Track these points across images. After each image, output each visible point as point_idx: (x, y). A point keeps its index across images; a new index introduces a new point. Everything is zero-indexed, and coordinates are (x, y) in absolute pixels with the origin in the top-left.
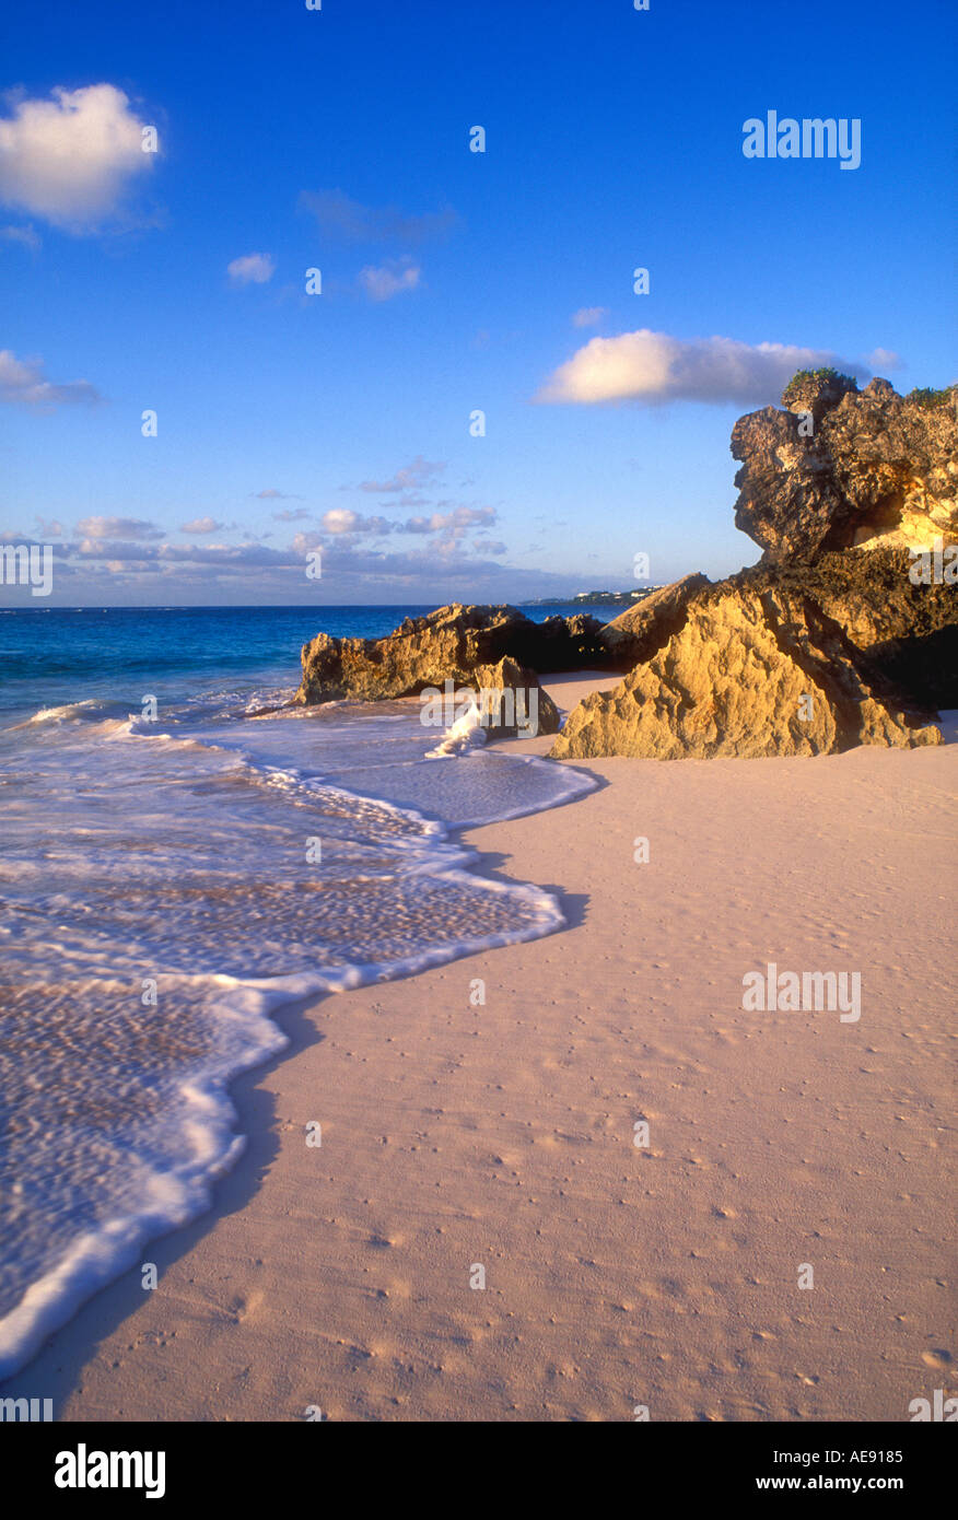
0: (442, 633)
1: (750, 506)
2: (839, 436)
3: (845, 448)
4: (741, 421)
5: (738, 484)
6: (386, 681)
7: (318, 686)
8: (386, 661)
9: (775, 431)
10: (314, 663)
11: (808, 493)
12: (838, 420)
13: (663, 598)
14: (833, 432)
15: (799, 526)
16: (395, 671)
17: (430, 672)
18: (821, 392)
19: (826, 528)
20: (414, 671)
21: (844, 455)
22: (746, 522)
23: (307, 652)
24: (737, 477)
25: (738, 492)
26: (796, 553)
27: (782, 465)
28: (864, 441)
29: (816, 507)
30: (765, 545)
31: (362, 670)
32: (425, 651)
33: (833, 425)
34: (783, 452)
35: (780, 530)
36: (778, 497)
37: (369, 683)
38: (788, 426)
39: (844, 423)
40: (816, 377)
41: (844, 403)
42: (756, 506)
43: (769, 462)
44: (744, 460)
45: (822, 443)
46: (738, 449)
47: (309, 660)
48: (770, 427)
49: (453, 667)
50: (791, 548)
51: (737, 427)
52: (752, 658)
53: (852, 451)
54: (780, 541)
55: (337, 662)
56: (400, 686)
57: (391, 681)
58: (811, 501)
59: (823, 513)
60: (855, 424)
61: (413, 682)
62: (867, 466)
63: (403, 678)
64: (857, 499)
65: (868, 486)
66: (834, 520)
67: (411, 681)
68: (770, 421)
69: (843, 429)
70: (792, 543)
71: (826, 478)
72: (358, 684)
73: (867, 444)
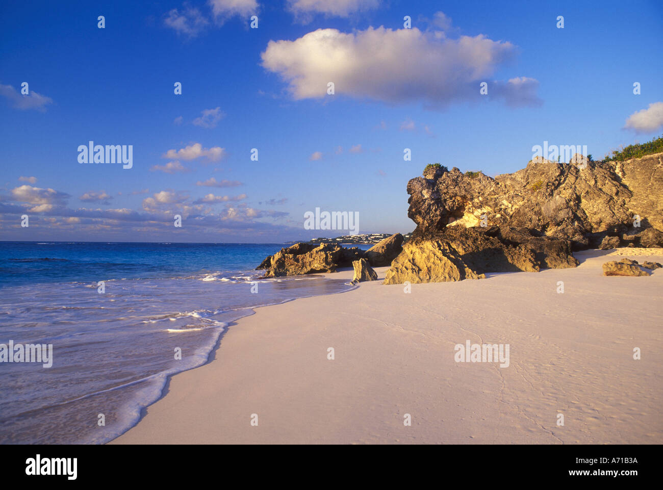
0: (319, 252)
1: (414, 210)
2: (443, 187)
3: (445, 191)
4: (410, 181)
5: (409, 202)
6: (300, 268)
7: (278, 270)
8: (301, 262)
9: (422, 185)
10: (276, 262)
11: (433, 206)
12: (442, 181)
13: (388, 242)
14: (441, 185)
15: (430, 217)
16: (304, 265)
17: (316, 266)
18: (436, 172)
19: (439, 218)
20: (310, 265)
21: (445, 193)
22: (412, 215)
23: (273, 259)
24: (409, 200)
25: (409, 205)
26: (429, 226)
27: (424, 197)
28: (451, 189)
29: (436, 210)
30: (418, 223)
31: (293, 265)
32: (314, 259)
33: (441, 183)
34: (424, 192)
35: (424, 218)
36: (423, 207)
37: (295, 269)
38: (426, 183)
39: (444, 182)
40: (434, 167)
41: (444, 176)
42: (416, 210)
43: (420, 195)
44: (411, 194)
45: (437, 189)
46: (409, 191)
47: (275, 261)
48: (420, 184)
49: (324, 264)
50: (427, 224)
51: (409, 183)
52: (436, 258)
53: (447, 192)
54: (423, 222)
55: (284, 262)
56: (305, 270)
57: (302, 269)
58: (434, 208)
59: (438, 213)
60: (448, 183)
61: (310, 269)
62: (452, 197)
63: (306, 268)
64: (449, 208)
65: (453, 204)
66: (442, 215)
67: (309, 269)
68: (420, 181)
69: (444, 184)
70: (428, 223)
71: (438, 200)
72: (291, 270)
73: (452, 190)
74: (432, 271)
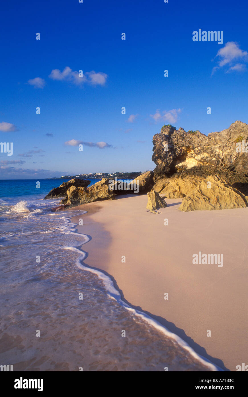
0: (103, 185)
1: (157, 155)
2: (175, 140)
3: (176, 143)
4: (155, 135)
5: (153, 150)
6: (90, 198)
7: (73, 199)
8: (90, 192)
9: (162, 138)
10: (72, 194)
11: (168, 152)
12: (174, 137)
14: (173, 139)
15: (166, 160)
16: (92, 195)
17: (101, 195)
18: (170, 130)
19: (172, 161)
20: (97, 195)
21: (176, 144)
22: (155, 159)
23: (69, 191)
24: (153, 148)
25: (153, 152)
26: (165, 166)
27: (163, 146)
28: (180, 141)
29: (170, 156)
30: (158, 164)
31: (84, 195)
32: (100, 190)
33: (173, 138)
34: (164, 143)
35: (163, 161)
36: (163, 153)
37: (86, 198)
38: (165, 137)
39: (175, 137)
40: (169, 127)
41: (175, 133)
42: (158, 155)
43: (161, 145)
44: (155, 145)
45: (171, 142)
46: (154, 142)
47: (70, 193)
48: (161, 137)
49: (107, 194)
50: (164, 165)
51: (154, 137)
52: (220, 189)
53: (177, 144)
54: (161, 164)
55: (77, 193)
56: (94, 199)
57: (91, 198)
58: (169, 154)
59: (171, 157)
60: (178, 138)
61: (97, 198)
62: (181, 146)
63: (94, 197)
64: (178, 154)
65: (180, 151)
66: (173, 159)
67: (96, 197)
68: (161, 136)
69: (175, 138)
70: (165, 164)
71: (172, 149)
72: (82, 199)
73: (181, 142)
74: (220, 199)
